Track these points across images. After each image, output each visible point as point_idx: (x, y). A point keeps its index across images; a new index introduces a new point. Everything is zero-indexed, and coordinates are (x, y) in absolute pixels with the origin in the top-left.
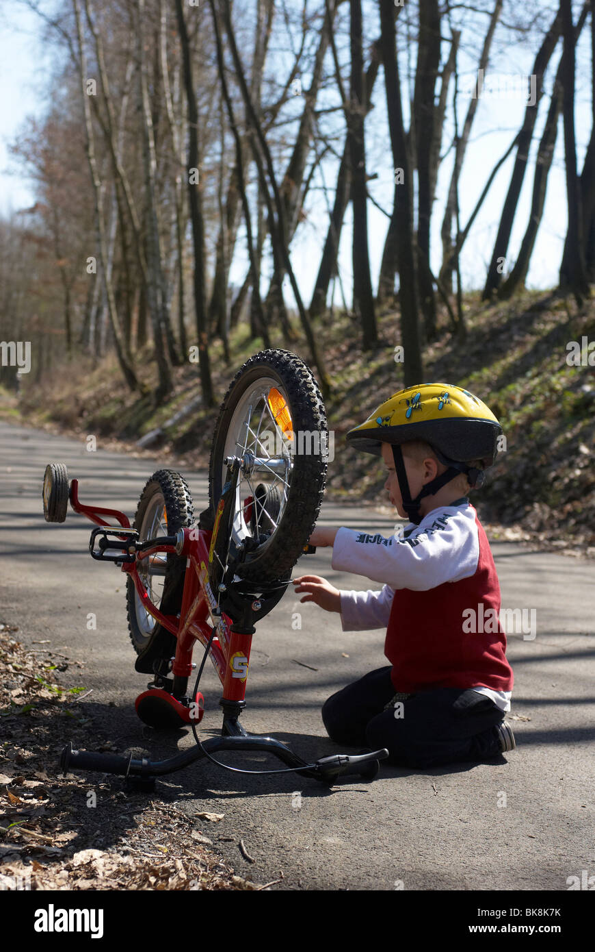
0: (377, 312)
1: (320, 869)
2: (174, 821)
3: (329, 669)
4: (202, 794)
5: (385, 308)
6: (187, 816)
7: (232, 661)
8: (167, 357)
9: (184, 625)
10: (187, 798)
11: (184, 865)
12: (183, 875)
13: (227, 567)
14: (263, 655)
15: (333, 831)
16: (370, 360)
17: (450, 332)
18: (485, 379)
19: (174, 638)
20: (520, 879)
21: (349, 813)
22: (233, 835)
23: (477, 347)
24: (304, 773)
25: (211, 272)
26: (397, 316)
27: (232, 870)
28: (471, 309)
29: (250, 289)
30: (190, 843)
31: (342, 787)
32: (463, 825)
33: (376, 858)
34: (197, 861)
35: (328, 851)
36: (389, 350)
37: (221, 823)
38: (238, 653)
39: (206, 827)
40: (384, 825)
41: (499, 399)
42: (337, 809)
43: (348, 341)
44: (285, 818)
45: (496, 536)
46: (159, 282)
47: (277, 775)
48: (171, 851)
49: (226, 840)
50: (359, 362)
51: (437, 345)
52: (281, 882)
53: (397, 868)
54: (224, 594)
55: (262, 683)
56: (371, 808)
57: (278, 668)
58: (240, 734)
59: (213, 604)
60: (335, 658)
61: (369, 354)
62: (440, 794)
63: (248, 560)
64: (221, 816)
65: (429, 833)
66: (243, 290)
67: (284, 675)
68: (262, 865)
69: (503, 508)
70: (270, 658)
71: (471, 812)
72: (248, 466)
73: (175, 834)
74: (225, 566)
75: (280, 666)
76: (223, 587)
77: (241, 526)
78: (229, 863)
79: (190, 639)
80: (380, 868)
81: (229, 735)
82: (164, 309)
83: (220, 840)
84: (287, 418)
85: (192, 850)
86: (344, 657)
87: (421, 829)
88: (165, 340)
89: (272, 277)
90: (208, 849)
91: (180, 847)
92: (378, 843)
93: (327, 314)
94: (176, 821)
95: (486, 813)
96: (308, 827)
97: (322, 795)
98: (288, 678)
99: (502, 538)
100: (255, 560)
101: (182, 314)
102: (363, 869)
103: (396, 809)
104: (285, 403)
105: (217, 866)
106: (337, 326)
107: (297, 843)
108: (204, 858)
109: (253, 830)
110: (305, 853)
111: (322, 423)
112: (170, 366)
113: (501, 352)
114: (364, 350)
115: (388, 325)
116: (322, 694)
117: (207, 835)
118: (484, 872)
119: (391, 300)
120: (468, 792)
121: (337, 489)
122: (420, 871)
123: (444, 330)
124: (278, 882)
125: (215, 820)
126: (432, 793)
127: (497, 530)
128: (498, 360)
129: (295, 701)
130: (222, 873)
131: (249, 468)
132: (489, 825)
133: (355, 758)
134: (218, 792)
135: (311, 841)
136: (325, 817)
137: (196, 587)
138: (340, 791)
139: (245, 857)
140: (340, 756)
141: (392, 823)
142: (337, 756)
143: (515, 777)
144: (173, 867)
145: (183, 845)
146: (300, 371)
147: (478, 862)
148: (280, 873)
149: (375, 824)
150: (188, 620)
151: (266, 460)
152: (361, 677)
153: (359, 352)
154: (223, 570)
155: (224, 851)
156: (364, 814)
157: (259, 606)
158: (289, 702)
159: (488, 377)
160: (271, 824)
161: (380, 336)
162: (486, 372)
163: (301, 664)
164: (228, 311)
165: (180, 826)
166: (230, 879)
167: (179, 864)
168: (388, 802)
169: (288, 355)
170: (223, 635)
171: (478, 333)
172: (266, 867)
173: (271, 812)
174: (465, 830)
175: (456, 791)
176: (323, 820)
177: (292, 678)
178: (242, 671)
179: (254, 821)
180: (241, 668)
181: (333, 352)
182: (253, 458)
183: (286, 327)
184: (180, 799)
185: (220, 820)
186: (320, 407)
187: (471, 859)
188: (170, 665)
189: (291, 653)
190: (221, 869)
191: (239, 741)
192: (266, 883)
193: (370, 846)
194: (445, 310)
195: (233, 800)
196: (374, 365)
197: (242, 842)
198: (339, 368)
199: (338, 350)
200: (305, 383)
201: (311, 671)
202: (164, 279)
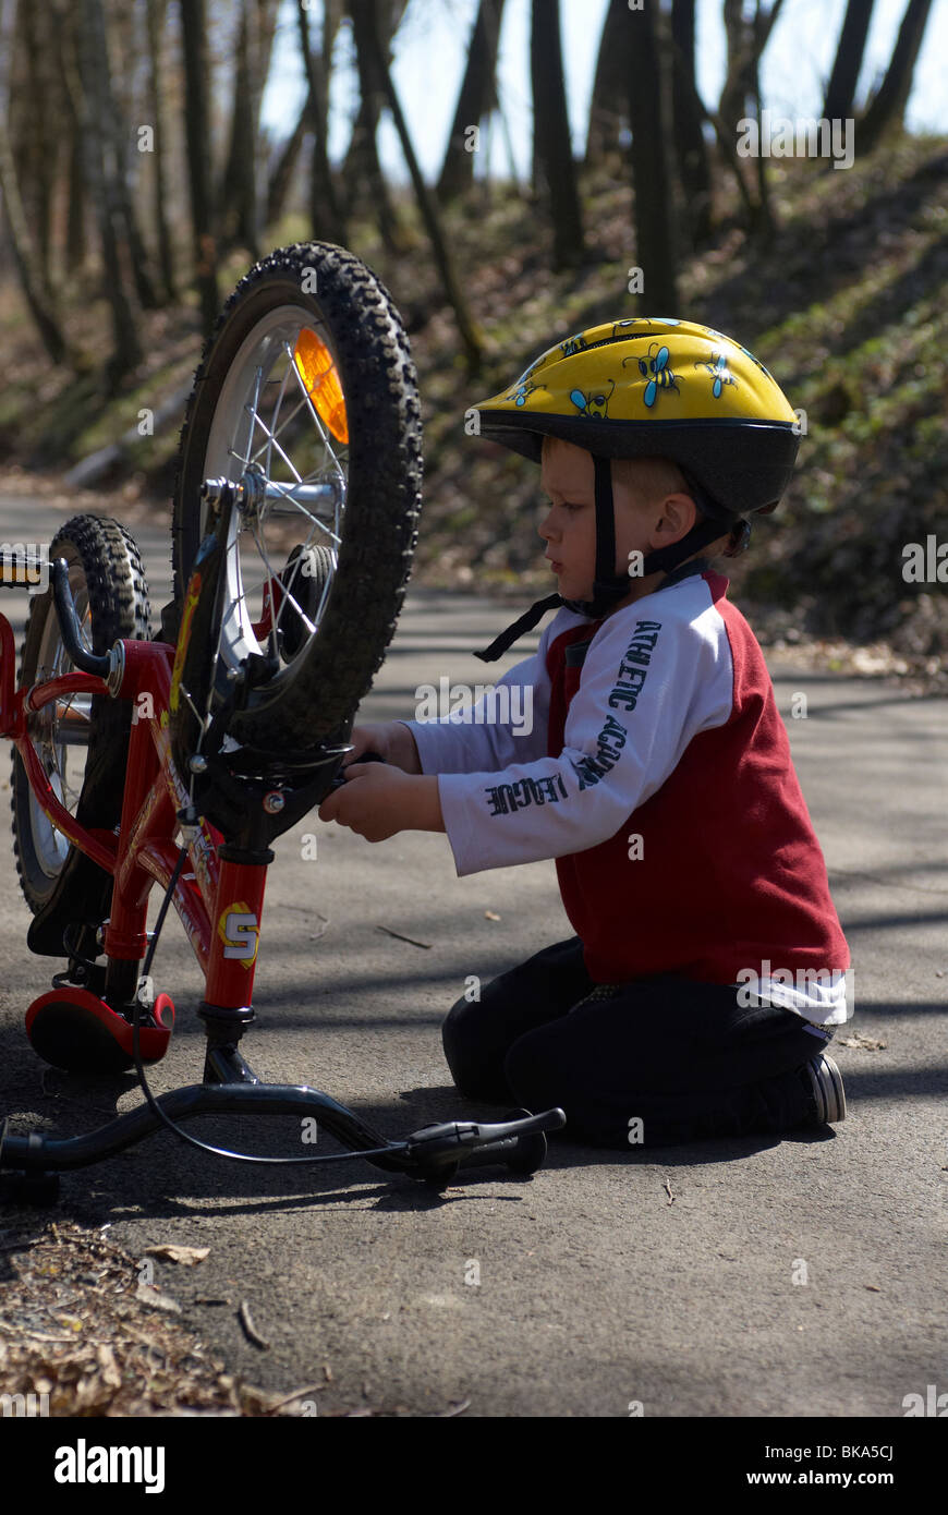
0: (584, 187)
1: (412, 1360)
2: (99, 1266)
3: (457, 944)
4: (161, 1208)
5: (601, 177)
6: (129, 1253)
7: (223, 919)
8: (129, 289)
9: (127, 848)
10: (129, 1216)
11: (117, 1356)
12: (113, 1377)
13: (210, 718)
14: (315, 918)
15: (443, 1281)
16: (569, 290)
17: (741, 227)
18: (817, 330)
19: (109, 879)
20: (843, 1379)
21: (481, 1244)
22: (226, 1293)
23: (801, 261)
24: (380, 1160)
25: (222, 100)
26: (625, 195)
27: (219, 1366)
28: (789, 178)
29: (308, 141)
30: (134, 1310)
31: (468, 1190)
32: (726, 1265)
33: (532, 1335)
34: (145, 1348)
35: (430, 1324)
36: (608, 270)
37: (202, 1268)
38: (236, 906)
39: (169, 1276)
40: (554, 1267)
41: (847, 373)
42: (456, 1236)
43: (520, 252)
44: (341, 1256)
45: (835, 666)
46: (107, 123)
47: (329, 1166)
48: (92, 1330)
49: (210, 1304)
50: (546, 298)
51: (715, 256)
52: (323, 1389)
53: (578, 1358)
54: (203, 780)
55: (308, 975)
56: (529, 1233)
57: (346, 945)
58: (242, 1079)
59: (184, 801)
60: (469, 921)
61: (567, 278)
62: (680, 1201)
63: (254, 706)
64: (202, 1253)
65: (651, 1283)
66: (294, 142)
67: (359, 959)
68: (287, 1353)
69: (855, 607)
70: (329, 922)
71: (745, 1238)
72: (253, 500)
73: (102, 1291)
74: (204, 717)
75: (349, 939)
76: (199, 764)
77: (241, 630)
78: (217, 1352)
79: (141, 880)
80: (541, 1356)
81: (218, 1081)
82: (121, 185)
83: (197, 1303)
84: (335, 393)
85: (136, 1326)
86: (489, 919)
87: (635, 1275)
88: (123, 252)
89: (357, 113)
90: (170, 1322)
91: (111, 1321)
92: (541, 1305)
93: (475, 195)
94: (105, 1264)
95: (776, 1240)
96: (391, 1274)
97: (423, 1207)
98: (366, 965)
99: (848, 670)
100: (267, 706)
101: (160, 196)
102: (504, 1361)
103: (584, 1234)
104: (331, 361)
105: (188, 1358)
106: (496, 219)
107: (364, 1306)
108: (161, 1341)
109: (271, 1282)
110: (383, 1329)
111: (410, 403)
112: (135, 309)
113: (851, 271)
114: (558, 268)
115: (608, 215)
116: (439, 997)
117: (170, 1293)
118: (764, 1363)
119: (614, 161)
120: (740, 1196)
121: (497, 568)
122: (627, 1363)
123: (730, 223)
124: (319, 1390)
125: (190, 1262)
126: (663, 1199)
127: (836, 652)
128: (846, 286)
129: (375, 1013)
130: (198, 1372)
131: (255, 505)
132: (782, 1266)
133: (494, 1130)
134: (201, 1203)
135: (397, 1302)
136: (430, 1253)
137: (153, 766)
138: (465, 1198)
139: (249, 1338)
140: (459, 1124)
141: (572, 1263)
142: (453, 1124)
143: (846, 1165)
144: (93, 1361)
145: (118, 1315)
146: (362, 290)
147: (753, 1342)
148: (324, 1370)
149: (536, 1267)
150: (136, 838)
151: (290, 486)
152: (524, 961)
153: (544, 275)
154: (199, 728)
155: (205, 1326)
156: (513, 1244)
157: (280, 804)
158: (364, 1013)
159: (825, 328)
160: (310, 1268)
161: (591, 239)
162: (820, 316)
163: (394, 935)
164: (261, 187)
165: (113, 1275)
166: (215, 1383)
167: (106, 1354)
168: (565, 1221)
169: (337, 256)
170: (205, 867)
171: (802, 231)
172: (295, 1358)
173: (312, 1244)
174: (730, 1278)
175: (714, 1196)
176: (424, 1260)
177: (375, 964)
178: (244, 945)
179: (274, 1262)
180: (243, 937)
181: (488, 276)
182: (264, 483)
183: (387, 222)
184: (116, 1218)
185: (199, 1262)
186: (405, 368)
187: (739, 1336)
188: (99, 935)
189: (377, 913)
190: (197, 1363)
191: (241, 1093)
192: (291, 1391)
193: (521, 1311)
194: (730, 182)
195: (231, 1219)
196: (577, 302)
197: (245, 1307)
198: (502, 310)
199: (501, 271)
200: (372, 316)
201: (417, 948)
202: (120, 119)
